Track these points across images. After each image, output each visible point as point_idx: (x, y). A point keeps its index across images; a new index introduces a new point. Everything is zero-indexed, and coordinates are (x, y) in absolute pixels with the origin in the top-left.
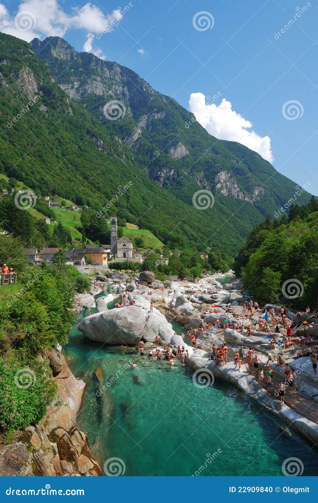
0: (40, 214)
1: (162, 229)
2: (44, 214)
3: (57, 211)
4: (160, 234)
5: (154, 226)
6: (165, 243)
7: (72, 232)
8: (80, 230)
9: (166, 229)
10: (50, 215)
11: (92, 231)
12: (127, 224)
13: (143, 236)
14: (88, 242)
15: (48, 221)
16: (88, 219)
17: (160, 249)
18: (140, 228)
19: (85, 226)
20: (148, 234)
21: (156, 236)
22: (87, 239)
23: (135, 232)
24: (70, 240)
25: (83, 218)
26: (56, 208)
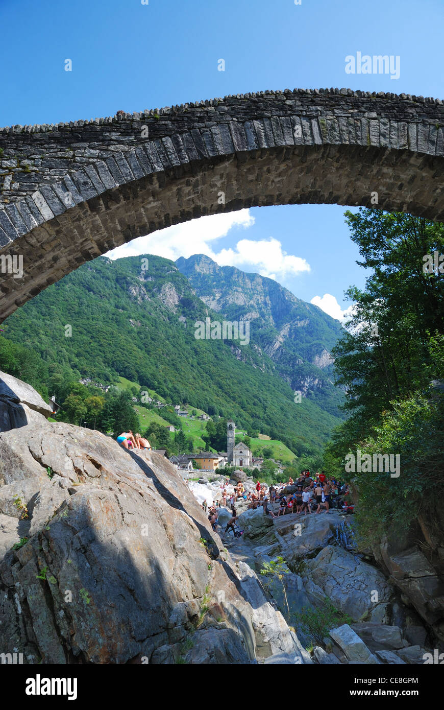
0: (165, 421)
1: (296, 440)
2: (171, 422)
3: (184, 419)
4: (294, 446)
5: (287, 436)
6: (299, 456)
7: (195, 441)
8: (205, 439)
9: (301, 440)
10: (176, 424)
11: (218, 440)
12: (260, 435)
13: (273, 447)
14: (211, 451)
15: (172, 429)
16: (214, 428)
17: (291, 461)
18: (272, 439)
19: (211, 435)
20: (280, 445)
21: (289, 447)
22: (211, 448)
23: (265, 443)
24: (191, 449)
25: (209, 427)
26: (185, 416)
